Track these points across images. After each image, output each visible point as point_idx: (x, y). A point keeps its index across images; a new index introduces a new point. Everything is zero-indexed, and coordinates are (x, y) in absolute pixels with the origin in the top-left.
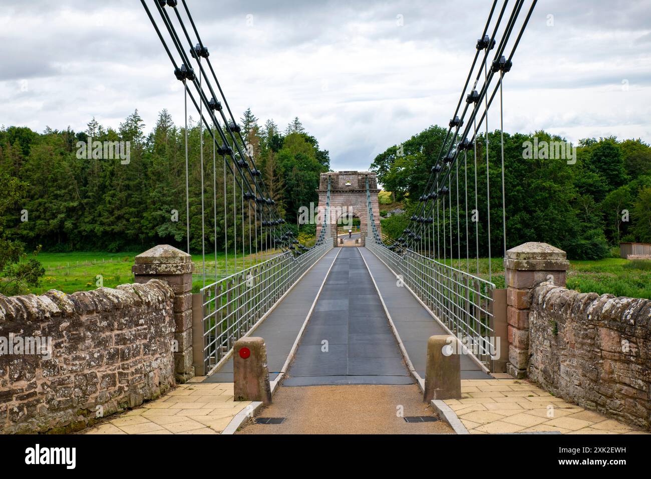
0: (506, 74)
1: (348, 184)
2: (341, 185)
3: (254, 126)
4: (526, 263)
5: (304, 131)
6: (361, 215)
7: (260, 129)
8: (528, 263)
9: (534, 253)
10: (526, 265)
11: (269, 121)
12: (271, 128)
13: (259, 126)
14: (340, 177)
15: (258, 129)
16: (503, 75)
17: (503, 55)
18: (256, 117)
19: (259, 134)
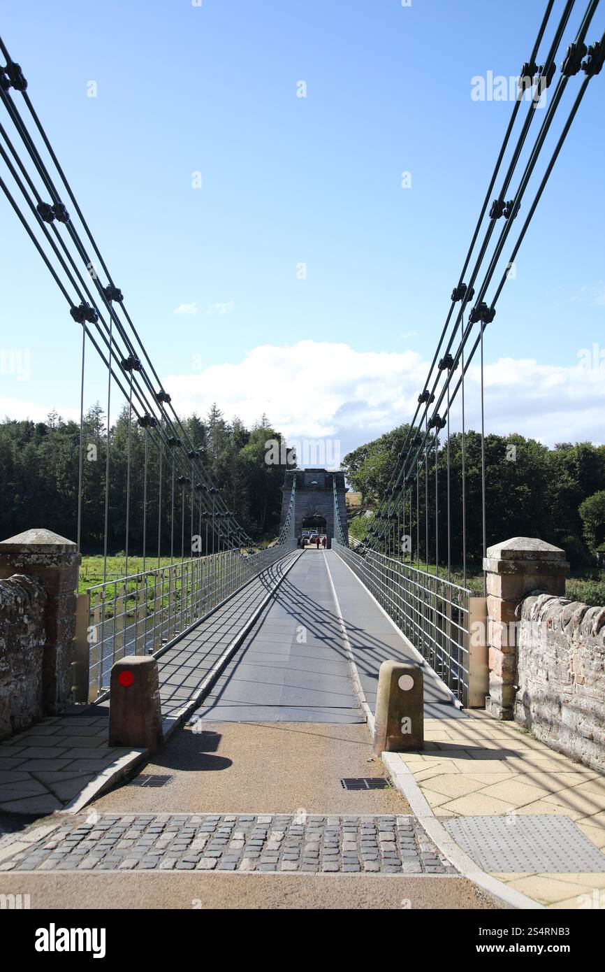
0: (488, 325)
1: (315, 482)
2: (307, 482)
3: (220, 420)
4: (513, 564)
5: (271, 427)
6: (326, 516)
7: (226, 424)
8: (515, 564)
9: (524, 552)
10: (513, 567)
11: (235, 416)
12: (237, 425)
13: (225, 420)
14: (307, 474)
15: (224, 423)
16: (483, 328)
17: (483, 301)
18: (222, 411)
19: (225, 429)
